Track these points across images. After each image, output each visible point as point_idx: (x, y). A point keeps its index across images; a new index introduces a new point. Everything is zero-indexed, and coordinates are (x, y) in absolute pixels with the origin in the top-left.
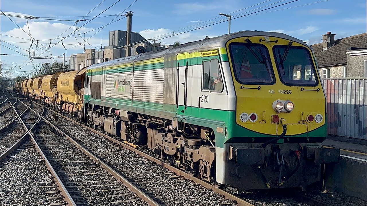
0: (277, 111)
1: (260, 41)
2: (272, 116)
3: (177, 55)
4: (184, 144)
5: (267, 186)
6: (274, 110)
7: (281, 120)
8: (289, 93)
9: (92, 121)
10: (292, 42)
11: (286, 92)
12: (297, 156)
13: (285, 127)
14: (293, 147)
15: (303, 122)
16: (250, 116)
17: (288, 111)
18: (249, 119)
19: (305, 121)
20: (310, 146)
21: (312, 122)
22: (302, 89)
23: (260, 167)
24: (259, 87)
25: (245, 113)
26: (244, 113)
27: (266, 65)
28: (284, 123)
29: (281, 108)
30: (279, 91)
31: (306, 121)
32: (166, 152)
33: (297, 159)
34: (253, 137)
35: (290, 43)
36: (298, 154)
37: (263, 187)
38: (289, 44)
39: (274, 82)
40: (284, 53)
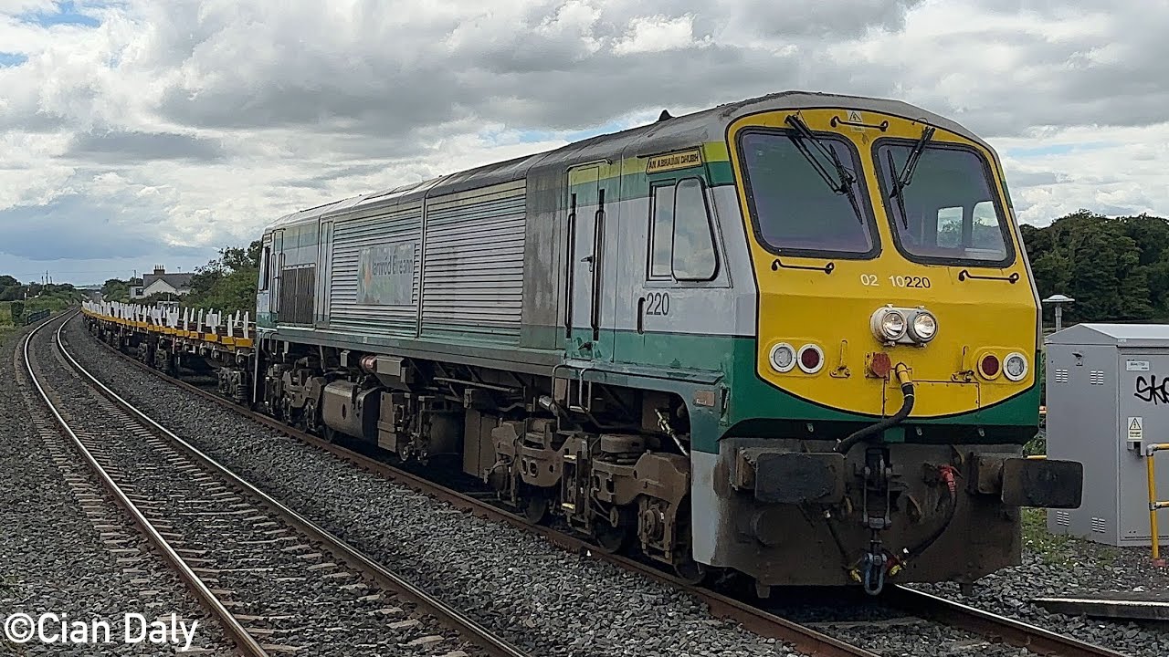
0: (883, 340)
1: (833, 124)
2: (868, 356)
3: (568, 171)
4: (589, 452)
5: (851, 577)
6: (877, 337)
7: (896, 369)
8: (921, 284)
9: (282, 396)
10: (934, 130)
11: (913, 283)
12: (945, 482)
13: (908, 389)
14: (935, 457)
15: (965, 376)
16: (800, 356)
17: (917, 343)
18: (797, 362)
19: (973, 373)
20: (986, 454)
21: (993, 377)
22: (964, 274)
23: (829, 516)
24: (828, 266)
25: (786, 345)
26: (781, 345)
27: (852, 198)
28: (905, 379)
29: (898, 332)
30: (892, 277)
31: (976, 374)
32: (529, 478)
33: (945, 495)
34: (810, 421)
35: (925, 132)
36: (950, 476)
37: (838, 581)
38: (923, 137)
39: (876, 252)
40: (908, 161)
